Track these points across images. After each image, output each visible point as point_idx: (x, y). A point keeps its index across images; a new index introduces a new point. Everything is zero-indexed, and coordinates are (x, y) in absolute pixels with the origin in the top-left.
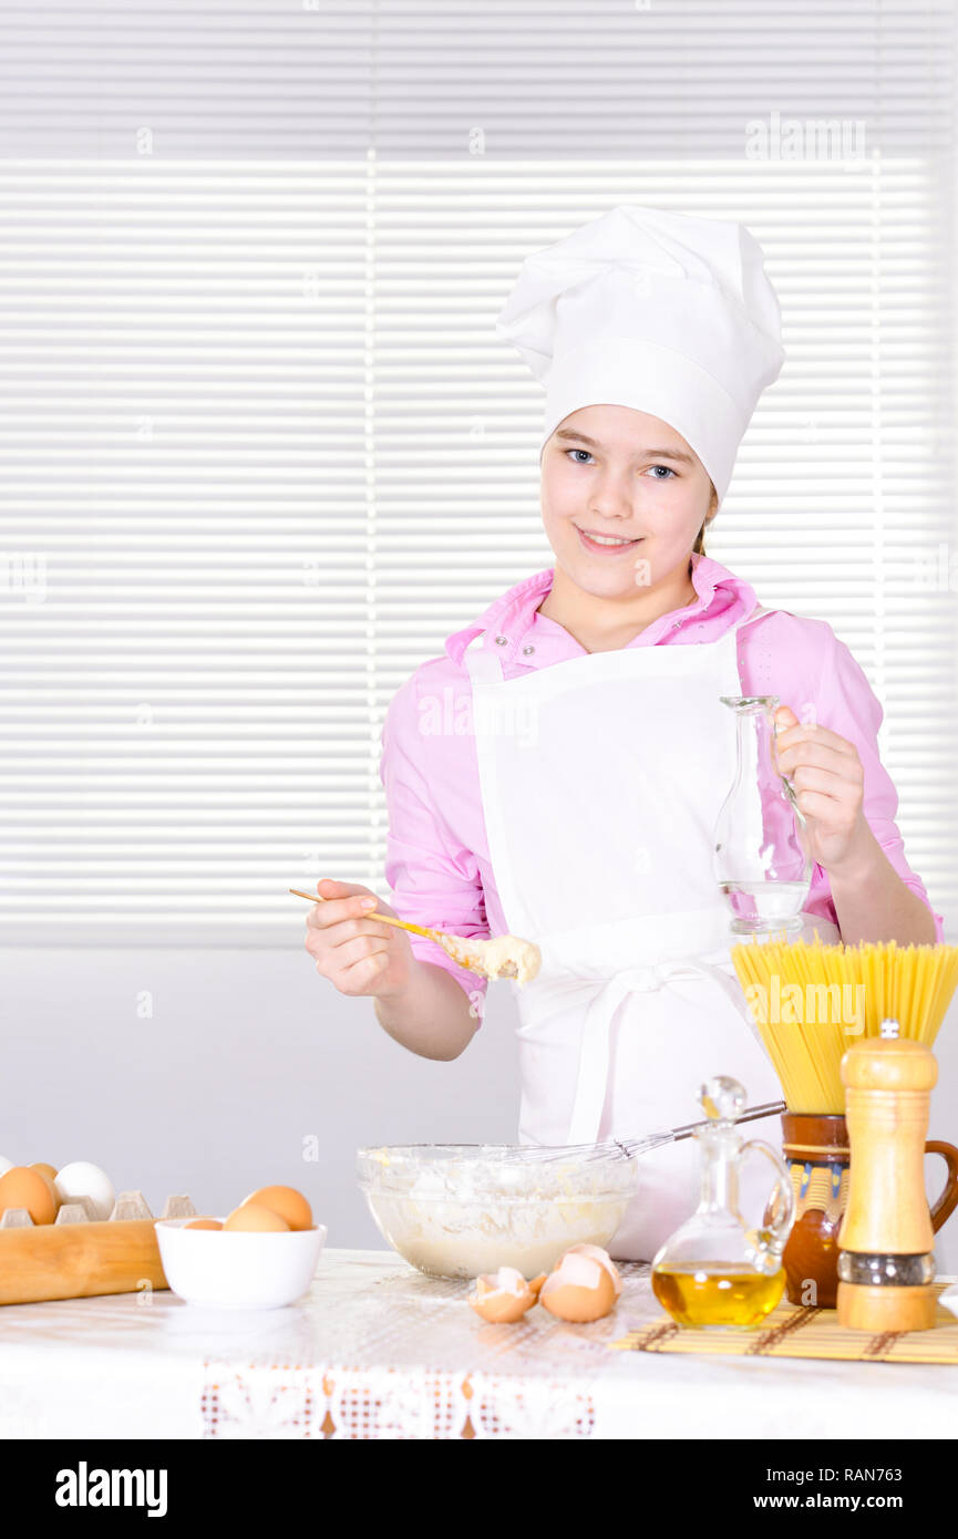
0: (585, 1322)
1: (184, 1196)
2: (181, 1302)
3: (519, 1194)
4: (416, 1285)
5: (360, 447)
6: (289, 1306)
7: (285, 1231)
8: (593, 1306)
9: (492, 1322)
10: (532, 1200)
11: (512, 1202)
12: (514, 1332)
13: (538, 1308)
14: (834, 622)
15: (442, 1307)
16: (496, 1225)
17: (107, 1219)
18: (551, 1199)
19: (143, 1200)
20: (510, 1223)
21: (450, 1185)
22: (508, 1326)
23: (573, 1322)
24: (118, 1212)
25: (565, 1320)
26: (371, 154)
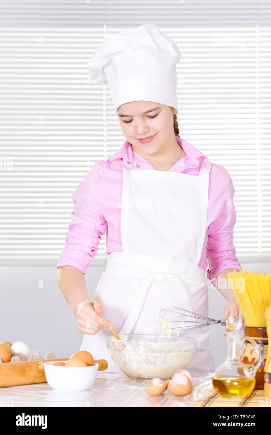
0: (183, 396)
1: (52, 353)
2: (51, 389)
3: (158, 352)
4: (126, 381)
5: (102, 115)
6: (87, 390)
7: (86, 366)
8: (185, 391)
9: (153, 396)
10: (162, 354)
11: (156, 355)
12: (160, 400)
13: (167, 391)
14: (226, 168)
15: (136, 390)
16: (151, 362)
17: (27, 360)
18: (168, 354)
19: (39, 354)
20: (155, 361)
21: (136, 349)
22: (158, 397)
23: (179, 396)
24: (30, 358)
25: (176, 395)
26: (105, 26)
